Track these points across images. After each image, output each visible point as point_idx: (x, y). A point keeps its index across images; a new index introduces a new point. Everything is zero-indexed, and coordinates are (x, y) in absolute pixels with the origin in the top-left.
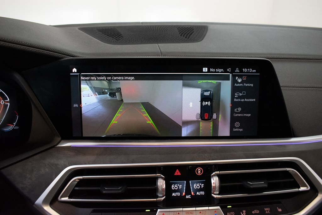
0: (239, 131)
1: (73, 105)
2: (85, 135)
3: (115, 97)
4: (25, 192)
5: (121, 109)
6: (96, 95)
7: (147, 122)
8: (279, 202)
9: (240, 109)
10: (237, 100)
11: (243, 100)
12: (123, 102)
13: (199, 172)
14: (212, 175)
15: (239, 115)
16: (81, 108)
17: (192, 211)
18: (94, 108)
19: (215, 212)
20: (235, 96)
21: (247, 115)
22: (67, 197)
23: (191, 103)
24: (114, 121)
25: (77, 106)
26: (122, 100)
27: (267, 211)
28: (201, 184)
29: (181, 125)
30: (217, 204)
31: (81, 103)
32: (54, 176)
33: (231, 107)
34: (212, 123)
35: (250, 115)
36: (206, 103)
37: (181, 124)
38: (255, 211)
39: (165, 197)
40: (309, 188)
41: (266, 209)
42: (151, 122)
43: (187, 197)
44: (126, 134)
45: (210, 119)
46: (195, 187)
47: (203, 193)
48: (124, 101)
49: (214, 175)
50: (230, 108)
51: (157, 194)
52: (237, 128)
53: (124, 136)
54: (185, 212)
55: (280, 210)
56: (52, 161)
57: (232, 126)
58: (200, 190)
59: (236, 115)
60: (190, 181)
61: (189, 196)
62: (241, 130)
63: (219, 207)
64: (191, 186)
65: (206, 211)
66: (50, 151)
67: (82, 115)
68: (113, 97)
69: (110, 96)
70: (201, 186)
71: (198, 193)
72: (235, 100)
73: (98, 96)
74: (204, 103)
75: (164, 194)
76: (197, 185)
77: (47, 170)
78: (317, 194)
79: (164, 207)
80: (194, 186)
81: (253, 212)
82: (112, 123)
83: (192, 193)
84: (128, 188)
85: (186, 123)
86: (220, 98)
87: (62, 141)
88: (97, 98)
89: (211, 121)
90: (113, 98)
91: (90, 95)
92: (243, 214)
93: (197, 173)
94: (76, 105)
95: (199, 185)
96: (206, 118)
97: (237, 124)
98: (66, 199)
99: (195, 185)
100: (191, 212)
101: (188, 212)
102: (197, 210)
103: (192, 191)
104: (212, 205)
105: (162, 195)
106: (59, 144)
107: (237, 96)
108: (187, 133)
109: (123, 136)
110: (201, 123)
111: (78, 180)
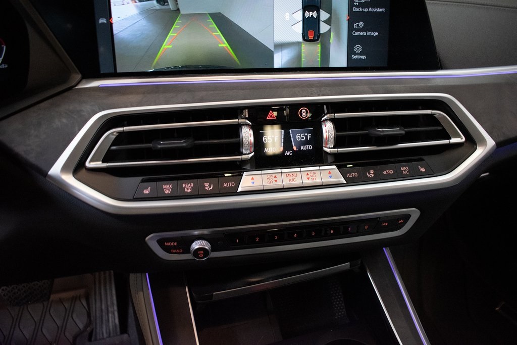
0: (361, 59)
1: (98, 21)
2: (119, 70)
3: (166, 5)
4: (32, 158)
5: (176, 25)
6: (136, 2)
7: (220, 45)
8: (422, 160)
9: (361, 24)
10: (358, 10)
11: (366, 10)
12: (180, 13)
13: (304, 114)
14: (323, 119)
15: (361, 34)
16: (111, 24)
17: (296, 173)
18: (133, 24)
19: (330, 173)
20: (355, 4)
21: (372, 34)
22: (100, 161)
23: (287, 14)
24: (165, 45)
25: (105, 22)
26: (178, 10)
27: (405, 171)
28: (306, 134)
29: (272, 48)
30: (331, 163)
31: (110, 17)
32: (77, 128)
33: (348, 20)
34: (319, 46)
35: (376, 34)
36: (311, 13)
37: (273, 46)
38: (388, 171)
39: (253, 154)
40: (464, 140)
41: (402, 169)
42: (225, 45)
43: (286, 153)
44: (186, 66)
45: (317, 40)
46: (299, 138)
47: (310, 147)
48: (182, 12)
49: (326, 120)
50: (347, 22)
51: (241, 150)
52: (358, 54)
53: (184, 69)
54: (285, 174)
55: (423, 170)
56: (71, 108)
57: (350, 52)
58: (306, 142)
59: (357, 34)
60: (290, 130)
61: (289, 152)
62: (364, 57)
63: (334, 167)
64: (292, 137)
65: (315, 171)
66: (66, 94)
67: (115, 37)
68: (163, 5)
69: (158, 3)
70: (306, 137)
71: (302, 148)
72: (355, 9)
73: (139, 4)
74: (307, 14)
75: (253, 149)
76: (300, 136)
77: (64, 120)
78: (475, 146)
79: (253, 170)
80: (297, 137)
81: (385, 173)
82: (164, 48)
83: (295, 148)
84: (196, 142)
85: (281, 46)
86: (332, 6)
87: (84, 81)
88: (137, 6)
89: (319, 43)
90: (163, 7)
91: (125, 3)
92: (369, 175)
93: (301, 116)
94: (102, 21)
95: (304, 135)
96: (311, 37)
97: (358, 48)
98: (99, 164)
99: (298, 135)
100: (293, 173)
101: (289, 174)
102: (303, 171)
103: (293, 145)
104: (324, 164)
105: (249, 152)
106: (79, 85)
107: (357, 4)
108: (283, 63)
109: (181, 69)
110: (303, 46)
111: (117, 134)
